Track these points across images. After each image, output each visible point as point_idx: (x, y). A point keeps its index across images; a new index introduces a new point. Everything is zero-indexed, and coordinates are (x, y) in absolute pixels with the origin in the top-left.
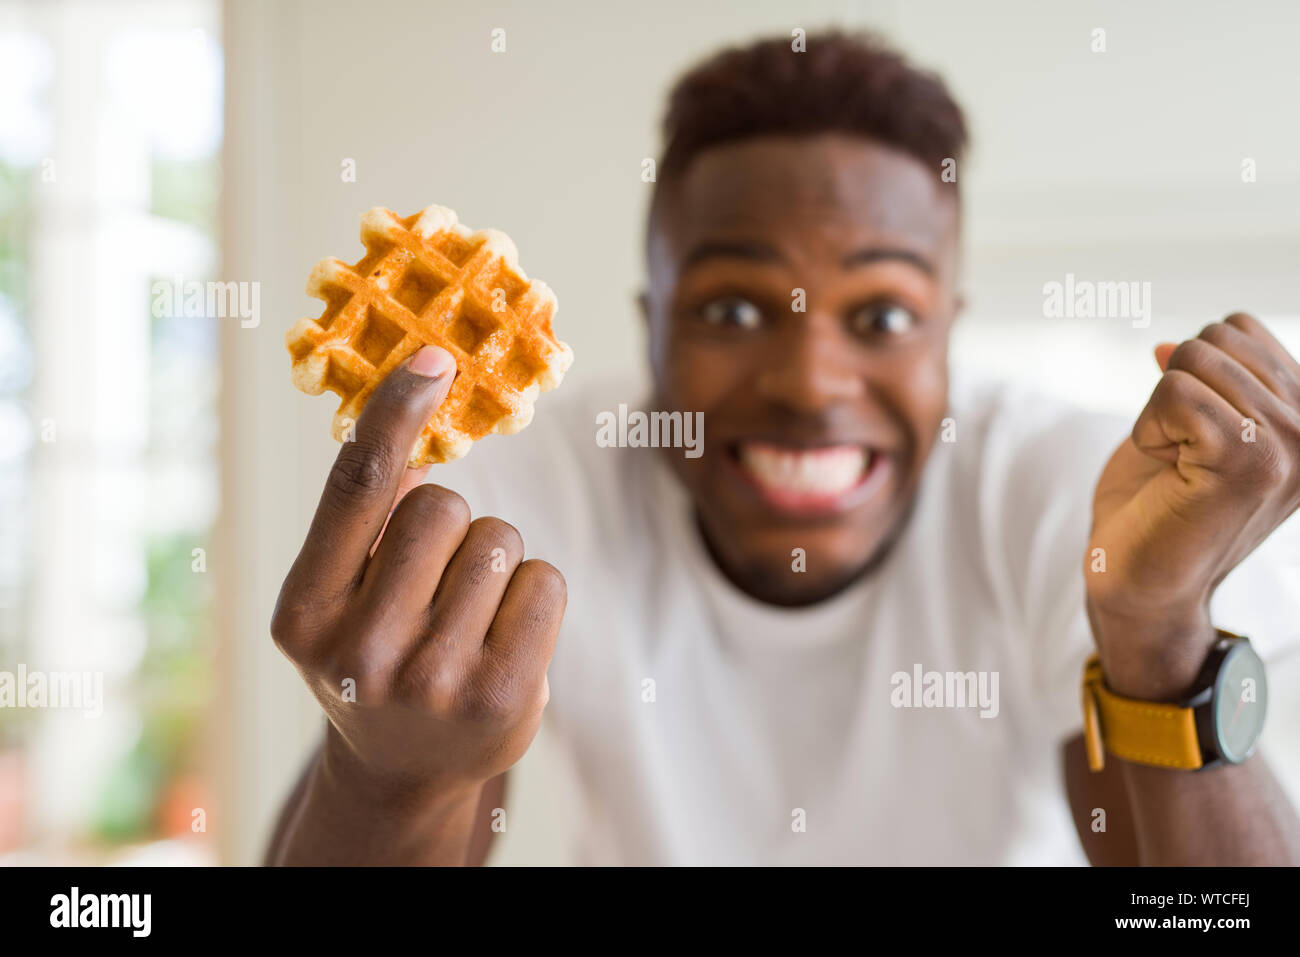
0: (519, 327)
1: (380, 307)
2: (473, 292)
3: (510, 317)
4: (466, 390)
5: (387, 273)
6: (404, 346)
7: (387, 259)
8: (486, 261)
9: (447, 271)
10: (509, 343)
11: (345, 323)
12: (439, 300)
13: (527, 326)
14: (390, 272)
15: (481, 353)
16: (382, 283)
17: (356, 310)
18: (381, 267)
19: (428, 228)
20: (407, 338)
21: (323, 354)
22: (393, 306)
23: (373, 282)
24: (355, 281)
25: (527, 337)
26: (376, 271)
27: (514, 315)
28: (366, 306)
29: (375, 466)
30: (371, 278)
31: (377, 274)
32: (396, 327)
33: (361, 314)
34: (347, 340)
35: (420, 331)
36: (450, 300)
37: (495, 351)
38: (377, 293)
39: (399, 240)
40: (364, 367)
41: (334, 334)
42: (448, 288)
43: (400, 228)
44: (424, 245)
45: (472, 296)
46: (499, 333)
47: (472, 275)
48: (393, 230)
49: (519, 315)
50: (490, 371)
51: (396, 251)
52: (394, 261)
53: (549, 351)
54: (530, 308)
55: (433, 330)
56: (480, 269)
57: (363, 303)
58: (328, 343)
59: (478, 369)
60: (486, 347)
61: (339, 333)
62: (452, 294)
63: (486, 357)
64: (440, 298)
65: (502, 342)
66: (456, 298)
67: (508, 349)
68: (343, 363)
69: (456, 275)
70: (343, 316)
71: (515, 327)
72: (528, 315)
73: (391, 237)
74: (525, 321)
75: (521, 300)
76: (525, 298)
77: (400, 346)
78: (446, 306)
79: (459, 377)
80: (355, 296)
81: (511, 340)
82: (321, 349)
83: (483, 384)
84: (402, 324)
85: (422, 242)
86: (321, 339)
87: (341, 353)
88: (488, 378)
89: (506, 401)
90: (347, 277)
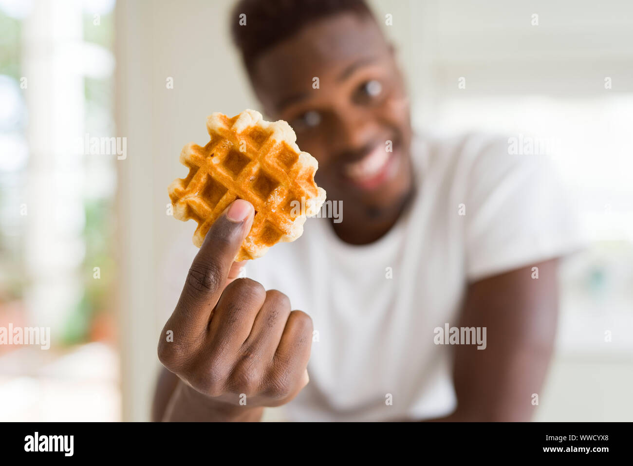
0: (290, 185)
1: (213, 175)
2: (265, 164)
3: (285, 179)
4: (260, 223)
5: (218, 155)
6: (226, 198)
7: (218, 147)
8: (272, 146)
9: (250, 153)
10: (285, 194)
11: (195, 185)
12: (246, 170)
13: (296, 185)
14: (219, 154)
15: (269, 201)
16: (215, 161)
17: (200, 177)
18: (214, 151)
19: (241, 127)
20: (228, 193)
21: (183, 203)
22: (221, 174)
23: (210, 160)
24: (200, 160)
25: (295, 190)
26: (211, 154)
27: (288, 178)
28: (206, 175)
29: (212, 277)
30: (209, 158)
31: (212, 156)
32: (222, 186)
33: (203, 179)
34: (196, 194)
35: (235, 189)
36: (252, 170)
37: (277, 199)
38: (212, 167)
39: (224, 135)
40: (206, 210)
41: (189, 192)
42: (251, 163)
43: (225, 127)
44: (238, 137)
45: (264, 166)
46: (279, 188)
47: (265, 155)
48: (221, 129)
49: (290, 177)
50: (274, 211)
51: (223, 142)
52: (221, 147)
53: (308, 198)
54: (297, 172)
55: (243, 188)
56: (269, 150)
57: (205, 173)
58: (186, 196)
59: (267, 209)
60: (272, 197)
61: (192, 191)
62: (253, 166)
63: (272, 203)
64: (246, 169)
65: (281, 194)
66: (254, 169)
67: (284, 197)
68: (194, 207)
69: (255, 154)
70: (193, 181)
71: (288, 185)
72: (295, 178)
73: (220, 133)
74: (294, 181)
75: (292, 167)
76: (295, 166)
77: (224, 197)
78: (249, 174)
79: (256, 215)
80: (200, 169)
81: (286, 192)
82: (182, 200)
83: (270, 219)
84: (225, 185)
85: (236, 136)
86: (182, 194)
87: (194, 202)
88: (273, 215)
89: (283, 228)
90: (196, 158)
